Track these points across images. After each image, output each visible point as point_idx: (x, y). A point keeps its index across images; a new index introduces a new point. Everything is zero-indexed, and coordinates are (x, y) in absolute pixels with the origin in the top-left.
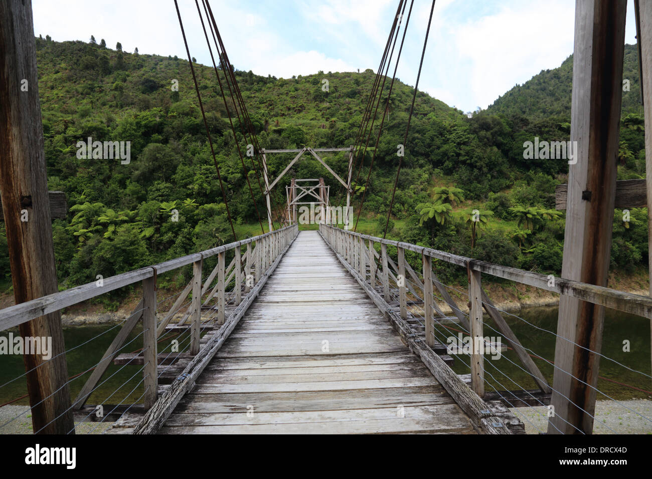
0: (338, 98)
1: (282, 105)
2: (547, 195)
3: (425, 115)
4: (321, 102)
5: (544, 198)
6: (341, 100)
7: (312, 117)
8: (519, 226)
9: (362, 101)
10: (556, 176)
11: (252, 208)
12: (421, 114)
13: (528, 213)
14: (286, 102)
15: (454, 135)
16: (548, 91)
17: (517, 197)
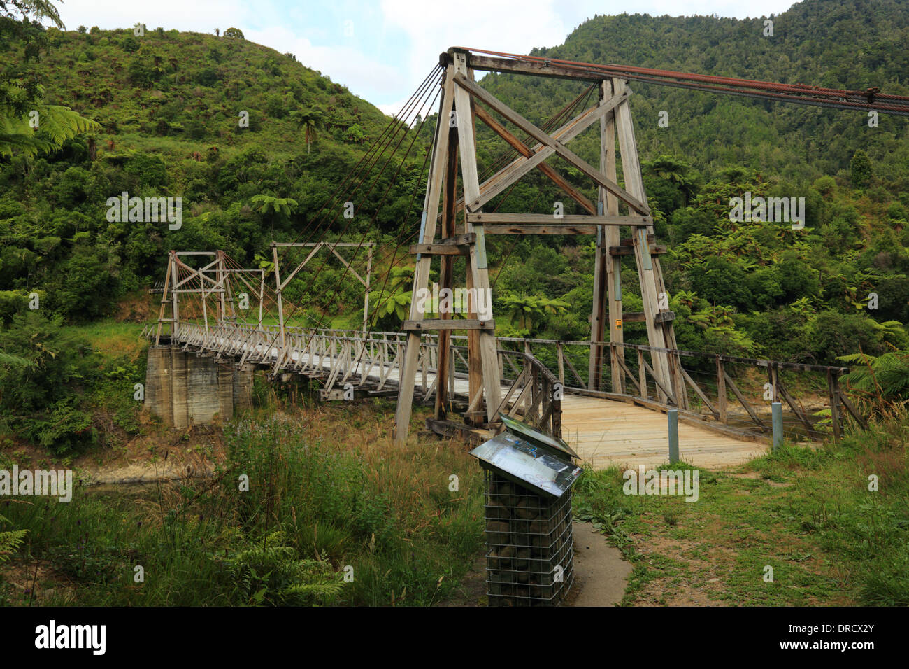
0: (180, 84)
1: (62, 87)
2: (549, 277)
3: (345, 128)
4: (145, 88)
5: (545, 282)
6: (187, 88)
7: (130, 118)
8: (512, 323)
9: (227, 94)
10: (561, 248)
11: (87, 297)
12: (337, 126)
13: (526, 305)
14: (69, 81)
15: (413, 181)
16: (542, 87)
17: (507, 281)
